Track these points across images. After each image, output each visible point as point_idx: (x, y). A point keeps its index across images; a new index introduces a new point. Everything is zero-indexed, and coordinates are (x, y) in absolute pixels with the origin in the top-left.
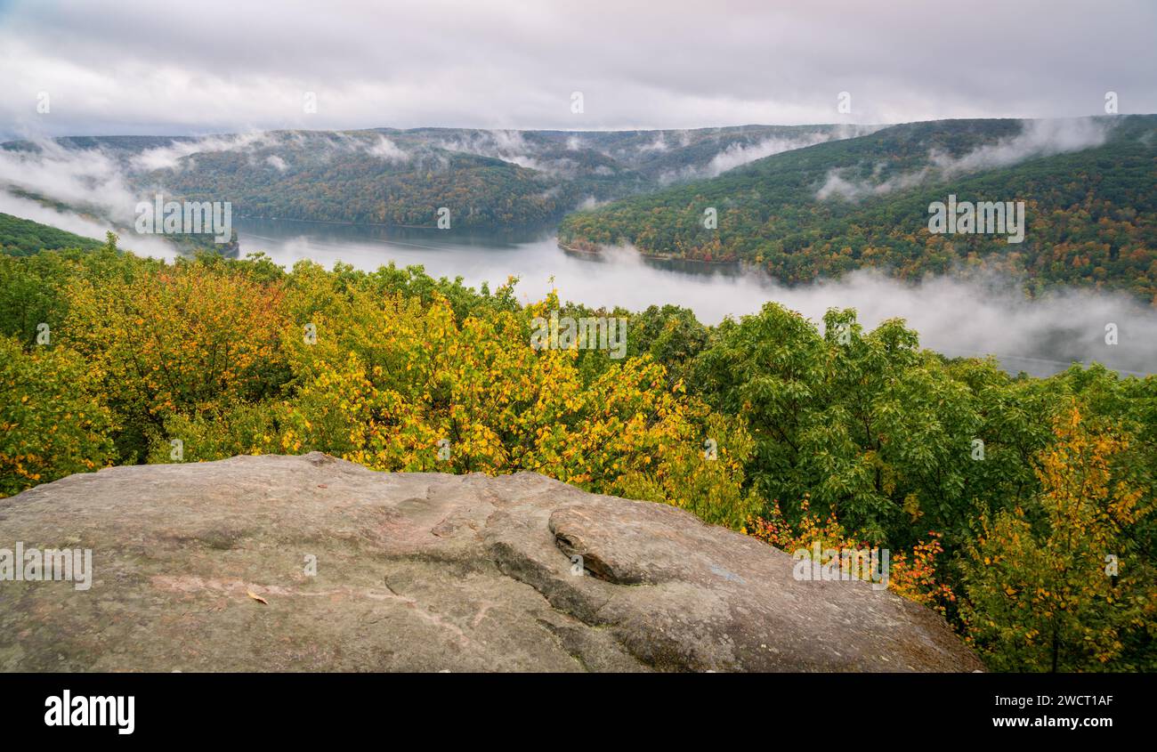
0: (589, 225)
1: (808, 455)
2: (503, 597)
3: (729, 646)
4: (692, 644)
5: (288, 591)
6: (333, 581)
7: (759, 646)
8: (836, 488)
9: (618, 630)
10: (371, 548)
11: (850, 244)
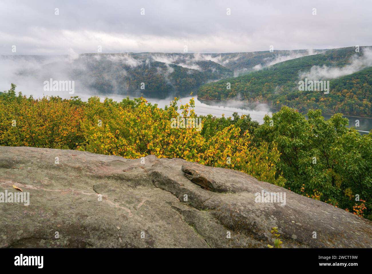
0: (209, 90)
1: (303, 169)
2: (154, 196)
3: (275, 221)
4: (254, 219)
5: (38, 188)
6: (65, 186)
7: (291, 221)
8: (316, 182)
9: (214, 212)
10: (88, 173)
11: (315, 96)
